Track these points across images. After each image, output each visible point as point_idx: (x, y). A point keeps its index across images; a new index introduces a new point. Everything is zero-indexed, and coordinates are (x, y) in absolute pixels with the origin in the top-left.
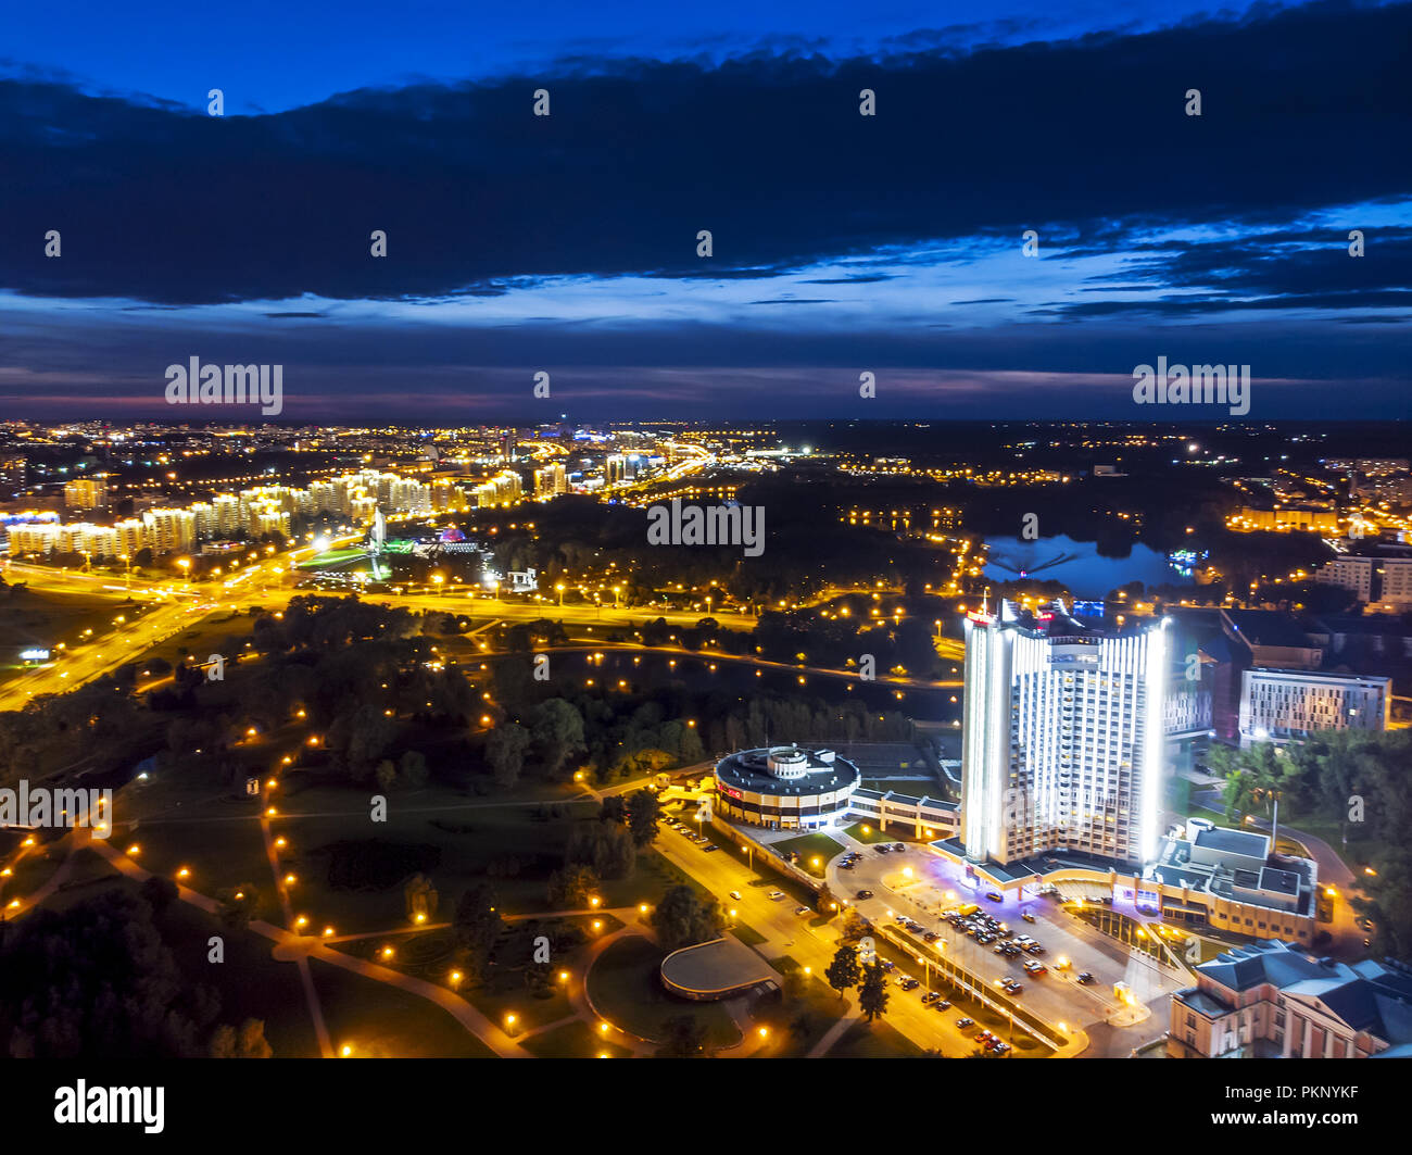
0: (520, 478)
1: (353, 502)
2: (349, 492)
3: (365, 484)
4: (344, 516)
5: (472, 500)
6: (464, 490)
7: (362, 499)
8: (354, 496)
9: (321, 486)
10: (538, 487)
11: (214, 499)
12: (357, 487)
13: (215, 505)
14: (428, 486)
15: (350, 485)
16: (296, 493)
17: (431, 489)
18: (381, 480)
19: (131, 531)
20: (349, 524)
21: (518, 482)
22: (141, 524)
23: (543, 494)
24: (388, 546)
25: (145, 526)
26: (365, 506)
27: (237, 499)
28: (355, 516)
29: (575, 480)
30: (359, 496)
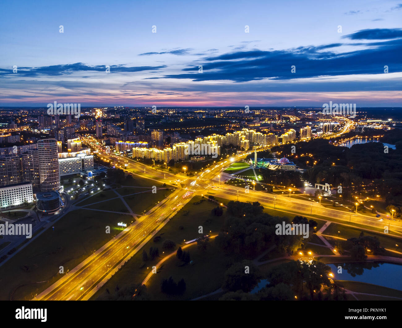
0: (296, 131)
1: (241, 141)
2: (240, 137)
3: (245, 134)
4: (238, 146)
5: (281, 140)
6: (278, 137)
7: (245, 141)
8: (241, 139)
9: (230, 135)
10: (301, 135)
11: (195, 140)
12: (243, 136)
13: (196, 142)
14: (266, 135)
15: (240, 135)
16: (222, 137)
17: (267, 136)
18: (249, 132)
19: (168, 152)
20: (240, 150)
21: (295, 133)
22: (172, 150)
23: (303, 137)
24: (259, 163)
25: (173, 150)
26: (245, 143)
27: (202, 140)
28: (242, 146)
29: (314, 132)
30: (243, 139)
